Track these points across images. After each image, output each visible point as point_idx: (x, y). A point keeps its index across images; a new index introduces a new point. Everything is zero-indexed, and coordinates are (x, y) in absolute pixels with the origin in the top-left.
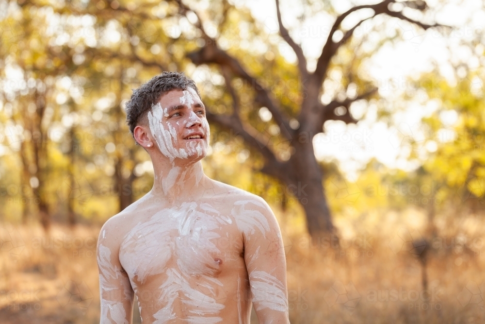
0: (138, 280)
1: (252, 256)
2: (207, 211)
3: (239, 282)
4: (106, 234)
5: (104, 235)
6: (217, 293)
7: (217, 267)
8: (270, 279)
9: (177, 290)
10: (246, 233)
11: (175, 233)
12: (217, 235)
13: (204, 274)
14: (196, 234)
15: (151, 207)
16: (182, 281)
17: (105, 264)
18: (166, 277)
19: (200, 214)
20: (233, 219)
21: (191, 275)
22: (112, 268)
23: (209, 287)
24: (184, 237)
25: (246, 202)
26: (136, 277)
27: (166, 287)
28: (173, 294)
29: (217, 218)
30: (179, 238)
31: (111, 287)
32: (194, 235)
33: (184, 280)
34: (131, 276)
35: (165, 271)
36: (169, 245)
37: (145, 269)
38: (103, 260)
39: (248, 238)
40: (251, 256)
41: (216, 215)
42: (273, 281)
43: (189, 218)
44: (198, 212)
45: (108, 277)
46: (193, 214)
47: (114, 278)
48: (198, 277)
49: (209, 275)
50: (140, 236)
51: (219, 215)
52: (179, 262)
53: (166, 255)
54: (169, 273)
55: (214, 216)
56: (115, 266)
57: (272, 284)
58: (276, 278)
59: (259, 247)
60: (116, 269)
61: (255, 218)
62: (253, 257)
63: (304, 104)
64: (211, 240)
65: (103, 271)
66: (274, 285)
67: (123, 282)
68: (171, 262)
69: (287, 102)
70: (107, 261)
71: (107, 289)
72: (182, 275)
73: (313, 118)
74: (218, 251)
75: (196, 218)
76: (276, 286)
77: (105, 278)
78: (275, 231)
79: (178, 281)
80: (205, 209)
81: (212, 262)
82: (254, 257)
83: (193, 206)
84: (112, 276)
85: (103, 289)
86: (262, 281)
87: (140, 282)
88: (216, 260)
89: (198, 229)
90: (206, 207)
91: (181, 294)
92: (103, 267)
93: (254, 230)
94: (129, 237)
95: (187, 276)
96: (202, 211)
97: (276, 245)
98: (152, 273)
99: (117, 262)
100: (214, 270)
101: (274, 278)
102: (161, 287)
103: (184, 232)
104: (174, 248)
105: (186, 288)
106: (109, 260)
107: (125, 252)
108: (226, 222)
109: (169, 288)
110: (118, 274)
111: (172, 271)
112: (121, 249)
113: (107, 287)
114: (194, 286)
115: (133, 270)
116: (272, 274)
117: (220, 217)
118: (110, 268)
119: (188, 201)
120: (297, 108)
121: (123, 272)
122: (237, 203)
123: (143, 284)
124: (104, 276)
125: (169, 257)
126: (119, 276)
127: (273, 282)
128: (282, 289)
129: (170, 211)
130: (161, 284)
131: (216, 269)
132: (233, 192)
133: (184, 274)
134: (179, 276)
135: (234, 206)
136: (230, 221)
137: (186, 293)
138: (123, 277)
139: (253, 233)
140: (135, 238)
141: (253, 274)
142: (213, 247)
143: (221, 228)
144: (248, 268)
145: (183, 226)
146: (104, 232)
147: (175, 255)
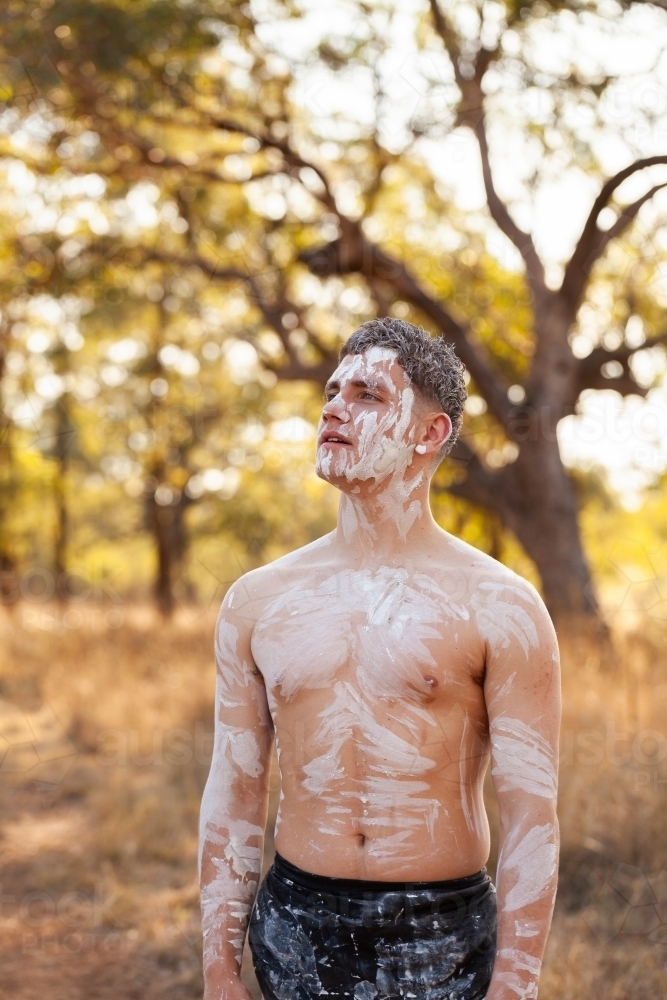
0: (282, 693)
1: (500, 688)
2: (425, 590)
3: (465, 725)
4: (235, 600)
5: (230, 601)
6: (424, 736)
7: (428, 690)
8: (529, 736)
9: (351, 724)
10: (492, 643)
11: (360, 619)
12: (436, 634)
13: (403, 699)
14: (398, 627)
15: (323, 564)
16: (362, 709)
17: (227, 657)
18: (332, 698)
19: (411, 592)
20: (472, 613)
21: (379, 697)
22: (239, 666)
23: (411, 726)
24: (375, 627)
25: (501, 587)
26: (279, 687)
27: (331, 716)
28: (343, 731)
29: (442, 604)
30: (367, 628)
31: (234, 701)
32: (394, 627)
33: (366, 707)
34: (270, 683)
35: (333, 685)
36: (346, 639)
37: (296, 676)
38: (224, 649)
39: (495, 654)
40: (498, 687)
41: (442, 599)
42: (535, 739)
43: (390, 597)
44: (408, 589)
45: (231, 682)
46: (398, 591)
47: (240, 684)
48: (392, 704)
49: (411, 700)
50: (295, 613)
51: (447, 601)
52: (360, 672)
53: (338, 656)
54: (339, 690)
55: (436, 600)
56: (245, 663)
57: (532, 746)
58: (539, 735)
59: (515, 673)
60: (246, 668)
61: (513, 619)
62: (501, 690)
63: (539, 356)
64: (423, 641)
65: (224, 669)
66: (536, 747)
67: (255, 694)
68: (344, 671)
69: (502, 350)
70: (230, 650)
71: (228, 704)
72: (362, 696)
73: (557, 384)
74: (434, 663)
75: (404, 598)
76: (540, 750)
77: (226, 683)
78: (548, 648)
79: (353, 708)
80: (423, 585)
81: (419, 680)
82: (503, 690)
83: (399, 575)
84: (238, 681)
85: (222, 704)
86: (514, 737)
87: (285, 698)
88: (427, 678)
89: (404, 617)
90: (423, 581)
91: (357, 732)
92: (223, 661)
93: (508, 641)
94: (274, 610)
95: (371, 699)
96: (416, 588)
97: (547, 674)
98: (309, 686)
99: (248, 653)
100: (422, 695)
101: (535, 734)
102: (320, 715)
103: (378, 618)
104: (354, 647)
105: (368, 723)
106: (234, 649)
107: (263, 637)
108: (458, 615)
109: (335, 720)
110: (249, 678)
111: (344, 687)
112: (255, 630)
113: (229, 700)
114: (381, 719)
115: (275, 675)
116: (534, 728)
117: (448, 604)
118: (235, 665)
119: (391, 566)
120: (523, 363)
121: (258, 674)
122: (484, 586)
123: (289, 702)
124: (224, 679)
125: (343, 660)
126: (249, 682)
127: (533, 742)
128: (549, 757)
129: (357, 575)
130: (323, 710)
131: (425, 693)
132: (480, 566)
133: (367, 694)
134: (357, 697)
135: (478, 589)
136: (466, 616)
137: (366, 732)
138: (258, 684)
139: (505, 645)
140: (284, 614)
141: (498, 723)
142: (426, 656)
143: (447, 623)
144: (489, 709)
145: (376, 609)
146: (232, 596)
147: (354, 657)
